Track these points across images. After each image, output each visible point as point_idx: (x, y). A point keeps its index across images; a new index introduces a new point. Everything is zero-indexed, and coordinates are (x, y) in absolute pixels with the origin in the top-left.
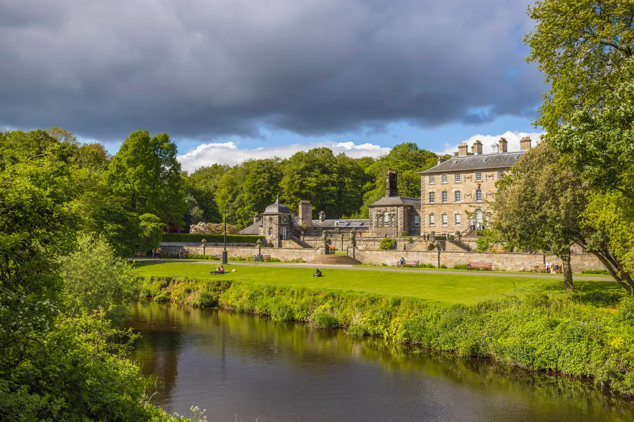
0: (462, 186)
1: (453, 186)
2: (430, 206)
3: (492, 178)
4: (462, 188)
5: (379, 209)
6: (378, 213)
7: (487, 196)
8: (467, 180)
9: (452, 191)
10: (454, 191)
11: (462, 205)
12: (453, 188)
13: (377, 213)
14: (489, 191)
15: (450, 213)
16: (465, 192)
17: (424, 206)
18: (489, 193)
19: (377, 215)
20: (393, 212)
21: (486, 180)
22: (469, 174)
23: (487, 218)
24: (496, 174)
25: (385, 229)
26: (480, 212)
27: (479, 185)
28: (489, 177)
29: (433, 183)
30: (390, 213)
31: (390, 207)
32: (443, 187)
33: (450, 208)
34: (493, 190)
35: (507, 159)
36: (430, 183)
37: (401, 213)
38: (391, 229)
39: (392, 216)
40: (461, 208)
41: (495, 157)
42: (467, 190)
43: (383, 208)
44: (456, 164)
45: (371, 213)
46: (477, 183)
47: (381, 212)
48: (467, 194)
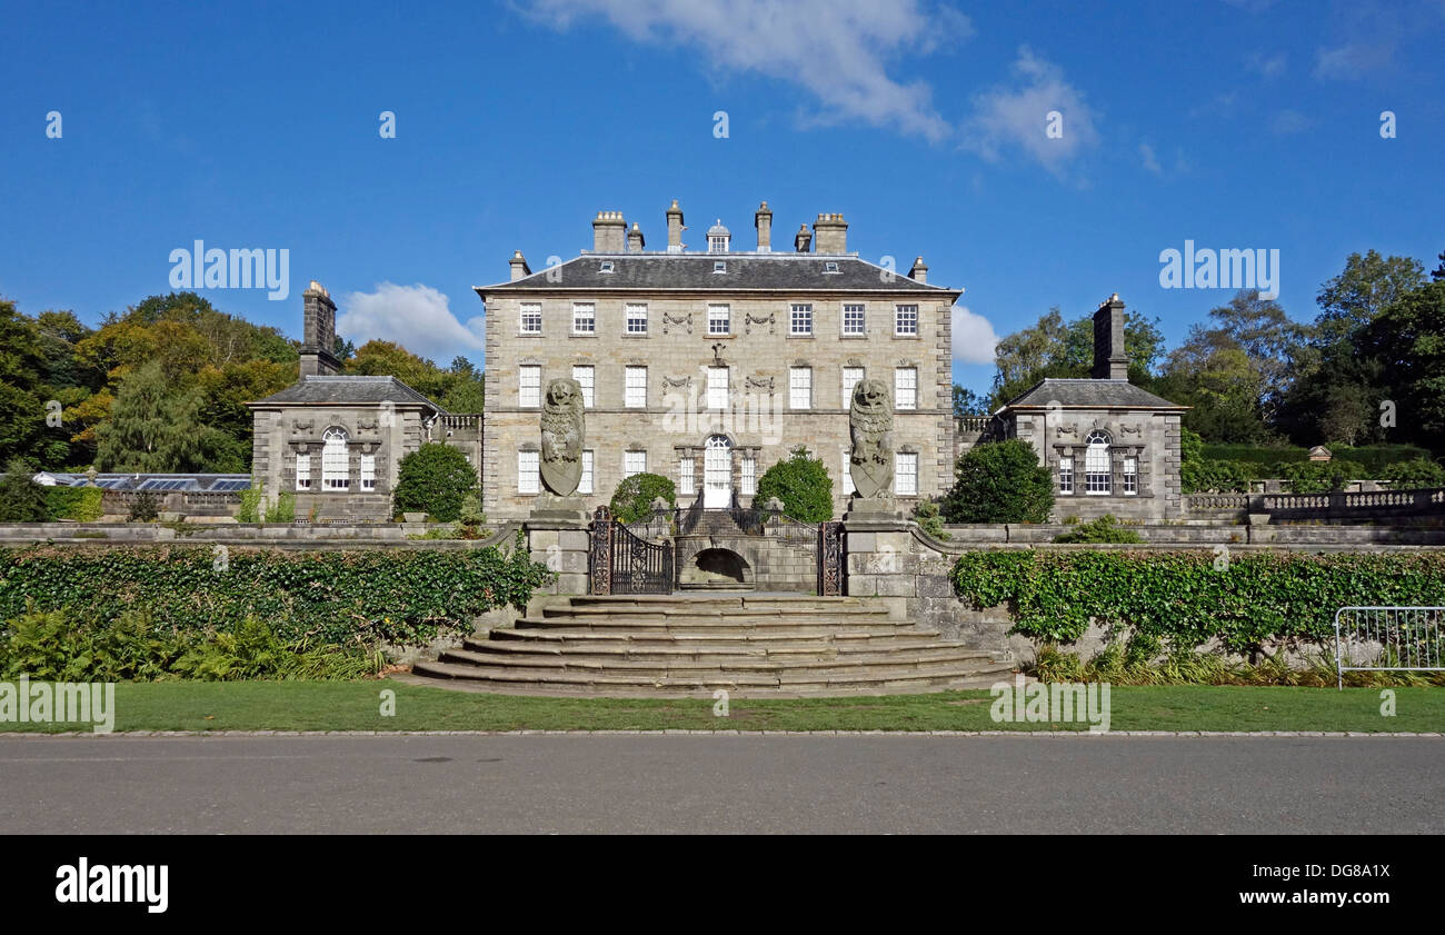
0: (656, 349)
1: (618, 349)
2: (521, 416)
3: (767, 325)
4: (655, 355)
5: (304, 415)
6: (299, 435)
8: (674, 329)
9: (612, 367)
11: (654, 418)
13: (295, 437)
15: (608, 445)
16: (666, 372)
17: (497, 416)
18: (757, 379)
19: (294, 444)
20: (372, 431)
21: (748, 332)
22: (683, 308)
23: (748, 468)
24: (784, 313)
25: (334, 500)
26: (721, 445)
27: (719, 348)
28: (756, 321)
29: (534, 332)
30: (355, 436)
31: (356, 413)
32: (579, 350)
33: (606, 427)
34: (771, 368)
35: (801, 272)
36: (523, 332)
37: (408, 437)
38: (362, 500)
39: (367, 448)
40: (648, 428)
41: (750, 264)
42: (676, 365)
43: (322, 416)
44: (611, 272)
45: (264, 436)
46: (715, 343)
47: (311, 433)
48: (675, 378)
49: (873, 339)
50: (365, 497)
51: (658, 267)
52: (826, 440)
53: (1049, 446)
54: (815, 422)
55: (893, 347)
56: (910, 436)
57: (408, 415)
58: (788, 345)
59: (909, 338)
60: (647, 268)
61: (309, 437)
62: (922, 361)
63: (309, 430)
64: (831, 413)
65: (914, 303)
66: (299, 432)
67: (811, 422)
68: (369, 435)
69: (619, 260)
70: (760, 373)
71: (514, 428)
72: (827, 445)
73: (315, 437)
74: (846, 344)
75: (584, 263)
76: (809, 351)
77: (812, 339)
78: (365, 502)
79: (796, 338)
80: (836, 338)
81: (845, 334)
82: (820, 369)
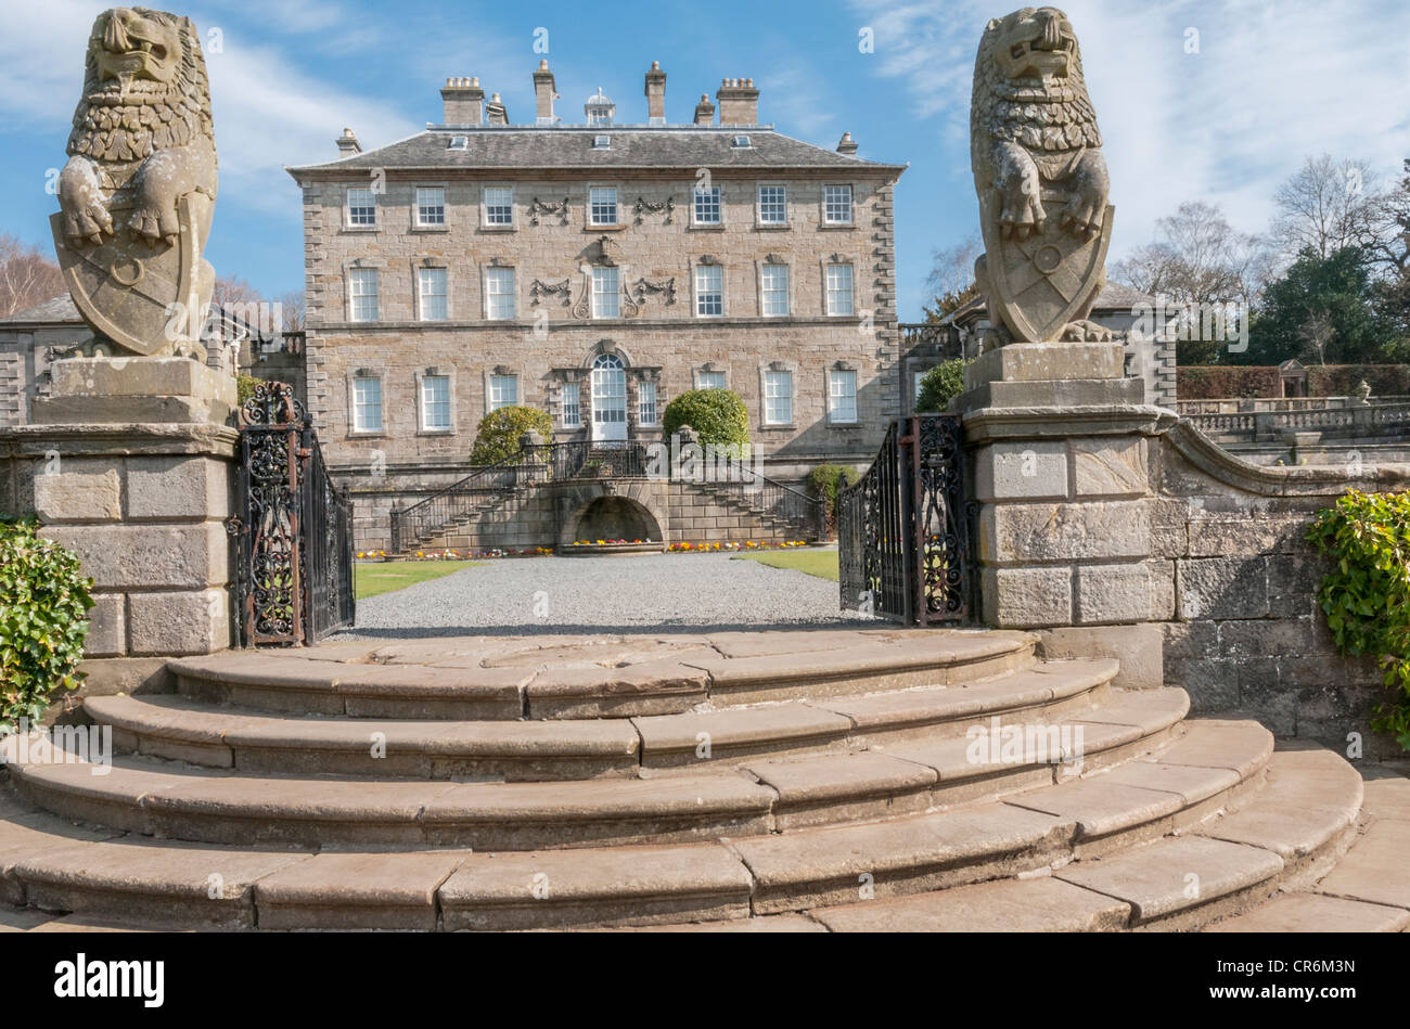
0: (524, 245)
1: (474, 246)
2: (355, 336)
3: (663, 214)
4: (523, 254)
7: (647, 295)
8: (546, 220)
9: (470, 269)
11: (526, 335)
12: (477, 253)
15: (467, 368)
16: (538, 274)
17: (323, 337)
18: (654, 282)
21: (639, 221)
22: (557, 192)
23: (644, 395)
24: (686, 196)
26: (612, 366)
27: (605, 244)
29: (367, 224)
32: (424, 248)
33: (465, 346)
34: (672, 267)
35: (704, 147)
36: (350, 224)
40: (520, 346)
41: (641, 138)
42: (549, 264)
44: (464, 149)
46: (600, 237)
48: (550, 282)
49: (798, 229)
51: (525, 142)
52: (743, 356)
54: (728, 334)
55: (821, 237)
56: (848, 348)
58: (692, 237)
59: (841, 229)
60: (511, 145)
62: (858, 255)
64: (748, 325)
65: (848, 182)
67: (721, 335)
69: (474, 135)
70: (659, 274)
71: (345, 351)
72: (745, 363)
74: (765, 237)
75: (429, 140)
76: (717, 244)
77: (719, 230)
79: (702, 229)
80: (748, 227)
81: (763, 222)
82: (733, 266)
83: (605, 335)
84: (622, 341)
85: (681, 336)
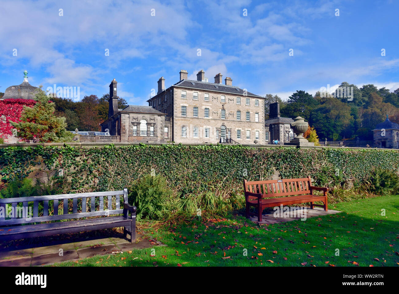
0: (211, 105)
1: (203, 104)
2: (182, 118)
3: (232, 101)
4: (210, 106)
5: (135, 116)
6: (134, 121)
7: (229, 115)
8: (214, 100)
9: (202, 108)
10: (204, 107)
11: (211, 121)
12: (203, 105)
13: (133, 121)
14: (231, 112)
15: (201, 126)
16: (213, 110)
17: (177, 118)
19: (133, 123)
20: (153, 120)
21: (229, 102)
22: (216, 95)
23: (229, 133)
24: (235, 99)
25: (144, 138)
28: (231, 100)
29: (184, 98)
30: (149, 122)
31: (149, 116)
32: (195, 103)
33: (201, 122)
34: (233, 111)
35: (233, 90)
36: (182, 98)
37: (162, 122)
38: (151, 138)
39: (152, 125)
40: (210, 123)
43: (140, 116)
44: (195, 85)
45: (124, 121)
46: (223, 104)
47: (137, 120)
48: (215, 112)
50: (152, 138)
51: (204, 85)
52: (244, 127)
53: (285, 131)
56: (258, 127)
57: (162, 117)
58: (236, 106)
59: (257, 107)
61: (137, 121)
63: (137, 119)
64: (244, 122)
65: (258, 99)
66: (134, 120)
67: (240, 123)
68: (152, 121)
69: (195, 82)
71: (180, 121)
72: (244, 129)
73: (138, 121)
74: (247, 107)
76: (240, 108)
78: (152, 139)
79: (238, 105)
80: (245, 105)
81: (247, 105)
82: (242, 112)
83: (223, 122)
84: (226, 123)
85: (234, 123)
